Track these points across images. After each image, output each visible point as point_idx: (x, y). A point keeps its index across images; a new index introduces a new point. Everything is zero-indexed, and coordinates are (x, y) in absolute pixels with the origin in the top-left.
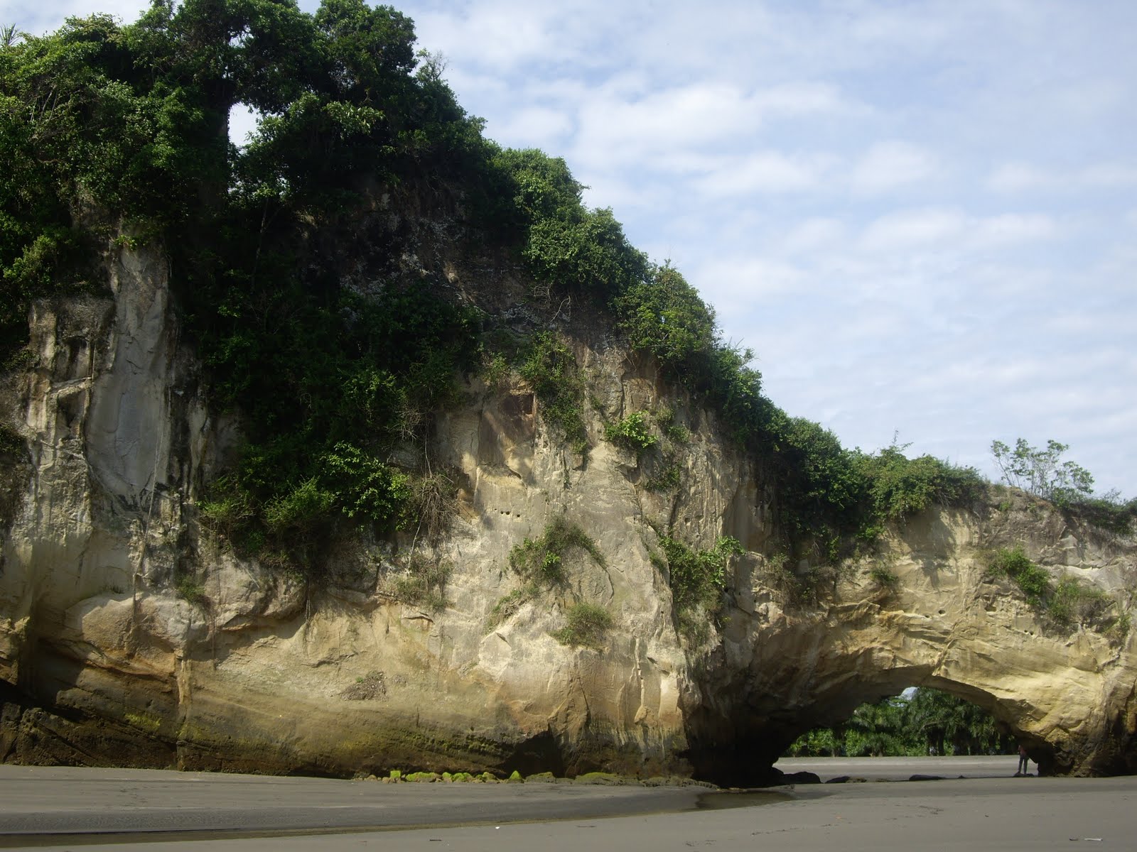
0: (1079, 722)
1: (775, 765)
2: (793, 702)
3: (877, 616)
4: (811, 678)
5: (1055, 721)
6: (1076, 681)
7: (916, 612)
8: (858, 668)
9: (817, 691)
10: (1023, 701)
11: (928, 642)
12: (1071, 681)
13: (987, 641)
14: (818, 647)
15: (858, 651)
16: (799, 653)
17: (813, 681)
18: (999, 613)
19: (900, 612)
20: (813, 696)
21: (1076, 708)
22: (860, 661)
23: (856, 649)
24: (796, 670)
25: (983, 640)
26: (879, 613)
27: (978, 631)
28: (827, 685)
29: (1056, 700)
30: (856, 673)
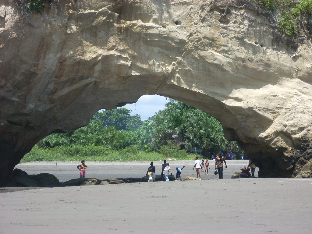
0: (302, 129)
1: (17, 167)
2: (31, 106)
3: (115, 24)
4: (49, 83)
5: (279, 128)
6: (300, 91)
7: (153, 22)
8: (96, 74)
9: (56, 96)
10: (250, 109)
11: (164, 51)
12: (296, 91)
13: (220, 52)
14: (57, 53)
15: (96, 58)
16: (38, 58)
17: (51, 86)
18: (233, 24)
19: (140, 22)
20: (52, 101)
21: (299, 115)
22: (98, 68)
23: (94, 56)
24: (34, 74)
25: (216, 51)
26: (118, 22)
27: (212, 42)
28: (66, 91)
29: (281, 108)
30: (93, 80)
